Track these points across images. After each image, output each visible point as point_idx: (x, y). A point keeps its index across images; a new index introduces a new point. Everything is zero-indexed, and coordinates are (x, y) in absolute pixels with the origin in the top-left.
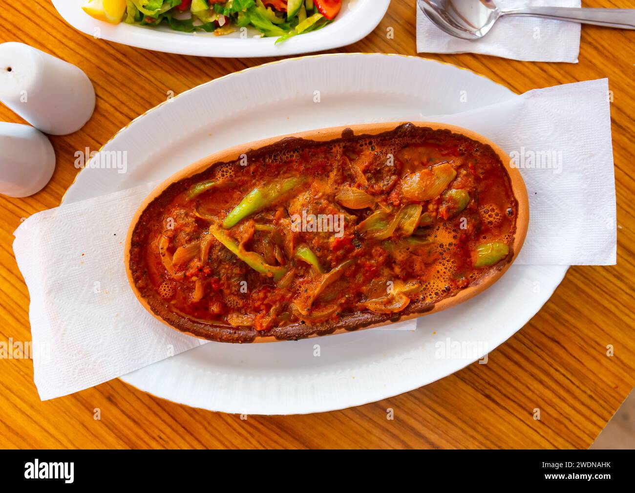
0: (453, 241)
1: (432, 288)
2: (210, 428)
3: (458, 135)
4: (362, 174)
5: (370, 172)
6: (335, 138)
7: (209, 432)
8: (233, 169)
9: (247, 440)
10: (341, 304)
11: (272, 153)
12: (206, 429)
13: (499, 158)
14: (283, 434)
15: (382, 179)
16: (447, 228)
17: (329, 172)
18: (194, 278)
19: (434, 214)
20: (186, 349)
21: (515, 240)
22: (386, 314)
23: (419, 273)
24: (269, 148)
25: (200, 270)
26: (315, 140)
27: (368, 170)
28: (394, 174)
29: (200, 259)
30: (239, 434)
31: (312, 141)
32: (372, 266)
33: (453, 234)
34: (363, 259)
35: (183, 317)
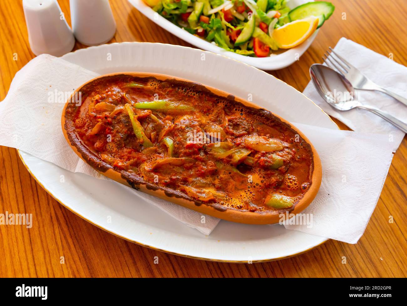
0: (260, 183)
1: (232, 202)
2: (42, 229)
3: (294, 130)
4: (227, 121)
5: (232, 122)
6: (223, 96)
7: (39, 231)
8: (159, 85)
9: (58, 249)
10: (171, 179)
11: (185, 87)
12: (39, 228)
13: (313, 155)
14: (83, 259)
15: (237, 130)
16: (260, 173)
17: (209, 114)
18: (100, 120)
19: (256, 160)
20: (65, 168)
21: (299, 203)
22: (194, 198)
23: (229, 190)
24: (185, 83)
25: (106, 117)
26: (212, 91)
27: (231, 120)
28: (246, 131)
29: (110, 114)
30: (56, 243)
31: (210, 91)
32: (202, 169)
33: (262, 179)
34: (200, 163)
35: (78, 139)
